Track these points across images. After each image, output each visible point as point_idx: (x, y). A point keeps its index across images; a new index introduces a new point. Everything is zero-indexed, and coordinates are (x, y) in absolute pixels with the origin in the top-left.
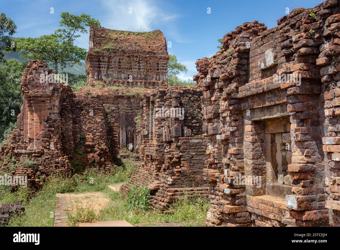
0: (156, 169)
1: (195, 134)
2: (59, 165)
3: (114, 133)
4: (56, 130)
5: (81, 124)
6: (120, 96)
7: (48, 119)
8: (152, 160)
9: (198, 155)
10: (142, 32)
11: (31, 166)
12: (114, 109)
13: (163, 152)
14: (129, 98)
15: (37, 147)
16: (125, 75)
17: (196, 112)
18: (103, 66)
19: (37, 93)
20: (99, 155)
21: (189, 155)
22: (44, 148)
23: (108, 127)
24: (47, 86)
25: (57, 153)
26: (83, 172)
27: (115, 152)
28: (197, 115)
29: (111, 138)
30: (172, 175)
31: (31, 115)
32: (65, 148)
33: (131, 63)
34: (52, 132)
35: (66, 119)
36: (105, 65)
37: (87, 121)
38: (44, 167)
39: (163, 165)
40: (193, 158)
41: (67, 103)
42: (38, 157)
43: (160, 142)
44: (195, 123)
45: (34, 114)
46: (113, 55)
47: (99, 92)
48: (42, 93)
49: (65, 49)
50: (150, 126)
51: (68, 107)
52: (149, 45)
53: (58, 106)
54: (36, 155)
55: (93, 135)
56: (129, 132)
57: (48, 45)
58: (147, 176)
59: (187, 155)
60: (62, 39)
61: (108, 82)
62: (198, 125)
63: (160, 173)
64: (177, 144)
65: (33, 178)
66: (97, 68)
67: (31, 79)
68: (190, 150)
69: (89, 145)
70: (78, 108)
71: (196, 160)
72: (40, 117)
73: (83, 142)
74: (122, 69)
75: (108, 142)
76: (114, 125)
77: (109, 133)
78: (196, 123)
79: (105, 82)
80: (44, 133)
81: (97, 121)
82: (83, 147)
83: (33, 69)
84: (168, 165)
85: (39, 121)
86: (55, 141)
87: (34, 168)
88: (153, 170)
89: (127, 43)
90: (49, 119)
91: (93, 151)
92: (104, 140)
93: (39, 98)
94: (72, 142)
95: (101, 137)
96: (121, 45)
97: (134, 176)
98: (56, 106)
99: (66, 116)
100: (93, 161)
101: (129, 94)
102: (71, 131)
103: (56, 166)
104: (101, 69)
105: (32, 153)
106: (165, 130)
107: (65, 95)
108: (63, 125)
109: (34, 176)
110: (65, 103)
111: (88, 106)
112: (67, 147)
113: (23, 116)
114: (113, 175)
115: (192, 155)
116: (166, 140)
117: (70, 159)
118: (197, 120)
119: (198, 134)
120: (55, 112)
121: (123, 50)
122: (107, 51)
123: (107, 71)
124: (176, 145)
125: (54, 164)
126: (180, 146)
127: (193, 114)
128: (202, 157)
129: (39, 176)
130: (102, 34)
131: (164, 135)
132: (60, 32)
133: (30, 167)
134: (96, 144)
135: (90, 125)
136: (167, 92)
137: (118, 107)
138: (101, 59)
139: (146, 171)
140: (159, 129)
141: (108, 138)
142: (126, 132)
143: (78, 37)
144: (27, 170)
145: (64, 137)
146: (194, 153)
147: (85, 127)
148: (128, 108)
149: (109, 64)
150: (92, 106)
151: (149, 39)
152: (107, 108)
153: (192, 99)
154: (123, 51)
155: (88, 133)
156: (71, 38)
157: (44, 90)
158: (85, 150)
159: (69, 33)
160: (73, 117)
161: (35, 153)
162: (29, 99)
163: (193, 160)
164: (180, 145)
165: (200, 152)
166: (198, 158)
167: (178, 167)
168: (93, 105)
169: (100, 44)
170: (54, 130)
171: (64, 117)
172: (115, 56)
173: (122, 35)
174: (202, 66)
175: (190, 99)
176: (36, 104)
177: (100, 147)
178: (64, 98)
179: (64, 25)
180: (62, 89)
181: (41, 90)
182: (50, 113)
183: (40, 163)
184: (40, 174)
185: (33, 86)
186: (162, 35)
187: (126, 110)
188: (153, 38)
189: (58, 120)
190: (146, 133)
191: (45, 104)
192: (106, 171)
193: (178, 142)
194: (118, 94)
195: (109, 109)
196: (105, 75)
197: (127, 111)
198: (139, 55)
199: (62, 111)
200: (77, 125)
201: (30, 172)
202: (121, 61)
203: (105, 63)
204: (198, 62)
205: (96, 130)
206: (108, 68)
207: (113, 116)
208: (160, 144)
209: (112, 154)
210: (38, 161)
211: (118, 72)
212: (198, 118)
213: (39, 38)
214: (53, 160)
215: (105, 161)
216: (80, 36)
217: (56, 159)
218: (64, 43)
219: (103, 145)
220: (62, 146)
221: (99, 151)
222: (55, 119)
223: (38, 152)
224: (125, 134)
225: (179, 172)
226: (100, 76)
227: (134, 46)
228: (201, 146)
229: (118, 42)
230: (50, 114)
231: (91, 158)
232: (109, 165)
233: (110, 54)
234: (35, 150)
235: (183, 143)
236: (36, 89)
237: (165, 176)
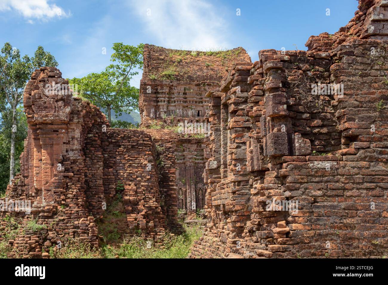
0: (233, 232)
1: (320, 152)
2: (79, 230)
3: (170, 183)
4: (76, 176)
5: (117, 167)
6: (186, 139)
7: (63, 158)
8: (227, 214)
9: (329, 196)
10: (217, 51)
11: (37, 232)
12: (170, 146)
13: (247, 196)
14: (199, 142)
15: (47, 202)
16: (193, 111)
17: (320, 102)
18: (162, 99)
19: (46, 118)
20: (145, 216)
21: (308, 195)
22: (58, 204)
23: (160, 174)
24: (61, 107)
25: (77, 211)
26: (120, 243)
27: (173, 214)
28: (323, 109)
29: (166, 192)
30: (269, 241)
31: (39, 152)
32: (91, 205)
33: (201, 94)
34: (71, 178)
35: (92, 160)
36: (164, 97)
37: (126, 163)
38: (56, 234)
39: (249, 223)
40: (317, 202)
41: (94, 134)
42: (48, 217)
43: (241, 175)
44: (318, 127)
45: (43, 151)
46: (175, 83)
47: (156, 134)
48: (52, 118)
49: (119, 91)
50: (222, 152)
51: (95, 141)
52: (226, 68)
53: (79, 139)
54: (46, 214)
55: (136, 185)
56: (200, 191)
57: (97, 86)
58: (218, 246)
59: (303, 197)
60: (115, 78)
61: (170, 121)
62: (325, 130)
63: (241, 240)
64: (278, 173)
65: (39, 251)
66: (154, 102)
67: (36, 95)
68: (309, 185)
69: (129, 201)
70: (111, 143)
71: (324, 207)
72: (51, 155)
73: (121, 196)
74: (189, 102)
75: (161, 197)
76: (171, 172)
77: (163, 183)
78: (322, 126)
79: (165, 122)
80: (57, 181)
81: (142, 163)
82: (120, 204)
83: (40, 81)
84: (259, 222)
85: (49, 162)
86: (74, 193)
87: (42, 235)
88: (228, 234)
89: (195, 67)
90: (65, 158)
91: (135, 210)
92: (154, 193)
93: (49, 126)
94: (102, 196)
95: (148, 189)
96: (186, 69)
97: (195, 249)
98: (77, 139)
99: (92, 155)
100: (135, 226)
101: (199, 137)
102: (101, 178)
103: (74, 232)
104: (160, 103)
105: (40, 212)
106: (250, 147)
107: (91, 122)
108: (88, 169)
109: (41, 248)
110: (90, 135)
111: (128, 140)
112: (94, 203)
113: (28, 156)
114: (167, 249)
115: (315, 197)
116: (253, 167)
117: (99, 222)
118: (323, 119)
119: (327, 152)
120: (74, 148)
121: (190, 76)
122: (167, 77)
123: (168, 107)
124: (276, 174)
125: (72, 229)
126: (285, 177)
127: (314, 107)
128: (339, 202)
129: (48, 247)
130: (161, 55)
131: (248, 159)
132: (112, 69)
133: (35, 233)
134: (140, 200)
135: (131, 170)
136: (253, 70)
137: (184, 156)
138: (159, 89)
139: (216, 237)
140: (237, 147)
141: (160, 191)
142: (196, 192)
143: (136, 74)
144: (30, 237)
145: (89, 188)
146: (319, 193)
147: (124, 174)
148: (198, 157)
149: (170, 96)
150: (133, 140)
151: (226, 59)
152: (159, 145)
153: (310, 74)
154: (190, 78)
155: (128, 182)
156: (126, 76)
157: (56, 114)
158: (123, 209)
159: (124, 70)
160: (104, 156)
161: (43, 211)
162: (34, 127)
163: (318, 207)
164: (287, 173)
165: (333, 189)
166: (330, 203)
167: (283, 223)
168: (135, 138)
169: (157, 69)
170: (73, 177)
171: (90, 155)
172: (179, 84)
173: (188, 56)
174: (320, 46)
175: (306, 75)
176: (44, 136)
177: (147, 204)
178: (90, 128)
179: (117, 60)
180: (84, 111)
181: (52, 112)
182: (67, 149)
183: (51, 227)
184: (51, 244)
185: (39, 107)
186: (245, 53)
187: (195, 159)
188: (232, 58)
189: (79, 161)
190: (214, 165)
191: (59, 136)
192: (157, 242)
193: (281, 168)
194: (183, 137)
195: (162, 146)
196: (165, 112)
197: (197, 161)
198: (213, 83)
199: (86, 147)
200: (111, 170)
201: (34, 241)
202: (187, 91)
203: (164, 96)
204: (311, 41)
205: (141, 177)
206: (169, 102)
207: (169, 157)
208: (240, 178)
209: (168, 215)
210: (47, 224)
211: (184, 107)
212: (325, 116)
213: (86, 77)
214: (70, 223)
215: (155, 226)
216: (138, 74)
217: (75, 221)
218: (118, 83)
219: (152, 201)
220: (86, 201)
221: (145, 211)
222: (74, 158)
223: (49, 211)
224: (194, 193)
225: (284, 234)
226: (158, 113)
227: (205, 71)
228: (334, 176)
229: (182, 65)
230: (67, 151)
231: (133, 221)
232: (162, 233)
233: (172, 82)
234: (44, 207)
235: (292, 169)
236: (45, 112)
237: (252, 243)
